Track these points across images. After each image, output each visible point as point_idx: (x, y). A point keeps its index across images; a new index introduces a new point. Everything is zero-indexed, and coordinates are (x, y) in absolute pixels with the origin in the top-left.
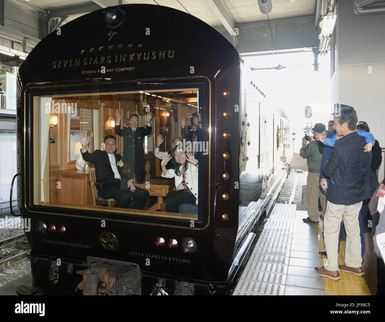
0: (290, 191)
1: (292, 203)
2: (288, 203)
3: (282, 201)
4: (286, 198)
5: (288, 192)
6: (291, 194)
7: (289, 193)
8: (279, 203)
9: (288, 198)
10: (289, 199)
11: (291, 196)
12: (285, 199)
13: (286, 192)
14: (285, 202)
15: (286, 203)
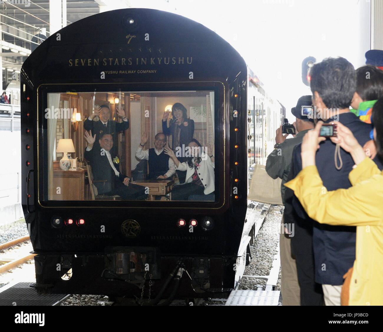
0: (270, 261)
1: (274, 288)
2: (264, 289)
3: (251, 285)
4: (259, 276)
5: (265, 261)
6: (271, 267)
7: (267, 264)
8: (244, 289)
9: (266, 277)
10: (267, 279)
11: (272, 271)
12: (258, 280)
13: (259, 264)
14: (258, 286)
15: (260, 289)
